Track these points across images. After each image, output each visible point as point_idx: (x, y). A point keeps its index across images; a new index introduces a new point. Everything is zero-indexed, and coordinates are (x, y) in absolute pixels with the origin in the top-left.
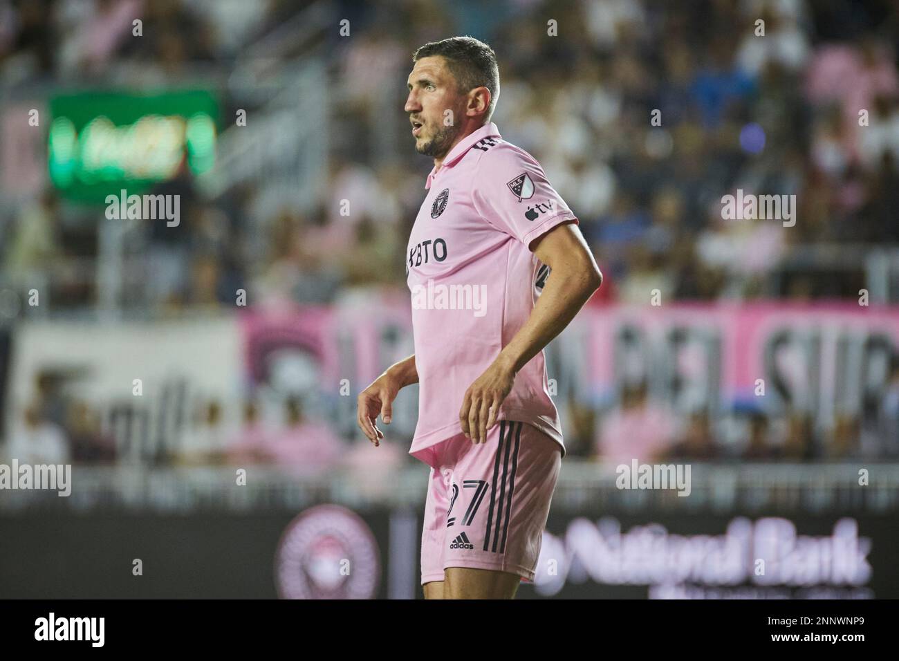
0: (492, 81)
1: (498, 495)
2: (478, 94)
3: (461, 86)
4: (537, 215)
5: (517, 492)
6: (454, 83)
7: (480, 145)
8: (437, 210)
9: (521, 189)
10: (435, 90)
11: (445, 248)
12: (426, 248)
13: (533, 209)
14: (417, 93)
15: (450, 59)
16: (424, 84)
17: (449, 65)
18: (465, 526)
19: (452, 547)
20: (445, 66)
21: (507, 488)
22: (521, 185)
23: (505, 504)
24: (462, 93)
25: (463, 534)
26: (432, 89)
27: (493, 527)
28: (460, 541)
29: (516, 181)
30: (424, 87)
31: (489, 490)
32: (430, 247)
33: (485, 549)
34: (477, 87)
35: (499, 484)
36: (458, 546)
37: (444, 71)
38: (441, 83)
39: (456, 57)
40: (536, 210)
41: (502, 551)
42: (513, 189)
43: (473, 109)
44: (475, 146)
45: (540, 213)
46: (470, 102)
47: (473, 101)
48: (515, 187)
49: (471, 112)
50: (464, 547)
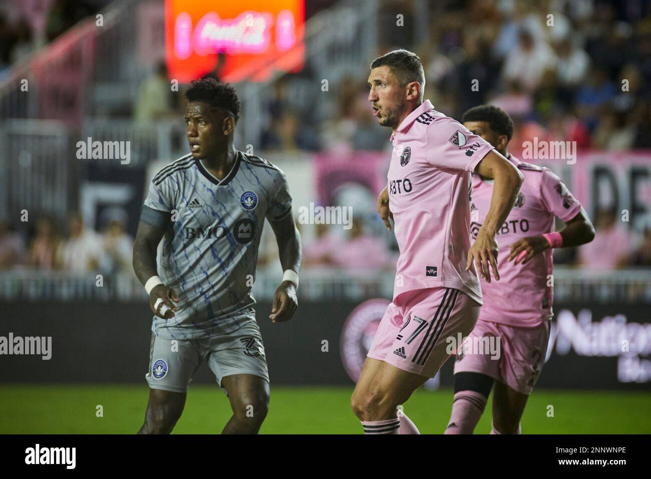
0: (420, 77)
1: (432, 331)
2: (412, 86)
3: (402, 82)
4: (473, 152)
5: (444, 331)
6: (396, 81)
7: (420, 118)
8: (404, 161)
9: (458, 141)
10: (385, 87)
11: (410, 184)
12: (399, 185)
13: (469, 150)
14: (374, 90)
15: (393, 68)
16: (378, 83)
17: (392, 71)
18: (406, 344)
19: (395, 352)
20: (390, 72)
21: (439, 329)
22: (458, 138)
23: (435, 338)
24: (403, 87)
25: (403, 348)
26: (384, 86)
27: (422, 350)
28: (400, 351)
29: (454, 137)
30: (378, 85)
31: (427, 328)
32: (401, 184)
33: (413, 361)
34: (411, 82)
35: (435, 325)
36: (398, 354)
37: (391, 75)
38: (388, 83)
39: (396, 66)
40: (471, 150)
41: (423, 364)
42: (454, 142)
43: (410, 96)
44: (417, 119)
45: (474, 151)
46: (408, 92)
47: (410, 91)
48: (454, 141)
49: (409, 98)
50: (401, 355)
